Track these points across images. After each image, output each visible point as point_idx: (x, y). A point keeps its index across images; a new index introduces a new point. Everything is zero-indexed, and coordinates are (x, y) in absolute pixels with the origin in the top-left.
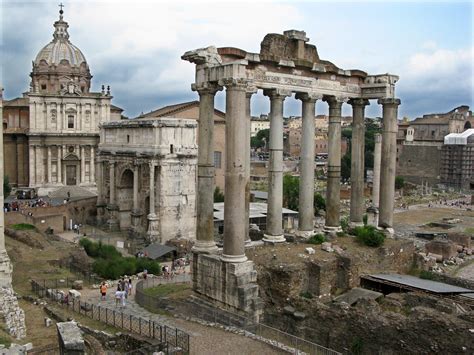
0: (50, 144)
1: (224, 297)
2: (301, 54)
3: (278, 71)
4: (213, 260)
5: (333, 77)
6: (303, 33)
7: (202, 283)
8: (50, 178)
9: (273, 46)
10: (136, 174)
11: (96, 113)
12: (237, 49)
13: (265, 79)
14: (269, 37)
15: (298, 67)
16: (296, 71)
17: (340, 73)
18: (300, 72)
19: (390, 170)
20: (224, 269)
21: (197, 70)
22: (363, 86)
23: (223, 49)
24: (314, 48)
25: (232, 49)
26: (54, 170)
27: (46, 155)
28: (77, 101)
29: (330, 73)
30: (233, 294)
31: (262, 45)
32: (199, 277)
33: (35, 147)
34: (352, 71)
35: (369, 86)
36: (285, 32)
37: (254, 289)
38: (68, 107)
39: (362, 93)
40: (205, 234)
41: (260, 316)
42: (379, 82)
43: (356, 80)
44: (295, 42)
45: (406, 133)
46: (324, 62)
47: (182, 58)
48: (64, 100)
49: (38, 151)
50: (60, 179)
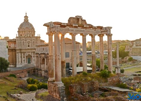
0: (23, 52)
2: (80, 22)
3: (73, 28)
5: (91, 29)
6: (81, 16)
8: (23, 62)
9: (71, 21)
11: (36, 42)
12: (59, 22)
13: (69, 30)
14: (70, 18)
15: (79, 26)
16: (79, 28)
17: (93, 27)
21: (48, 29)
22: (102, 31)
24: (85, 20)
25: (57, 22)
26: (24, 59)
27: (21, 55)
28: (30, 39)
29: (91, 27)
31: (68, 20)
33: (18, 53)
34: (97, 27)
36: (76, 16)
38: (28, 41)
42: (106, 29)
43: (99, 29)
44: (78, 19)
45: (133, 44)
46: (89, 24)
48: (27, 39)
49: (19, 54)
50: (26, 62)
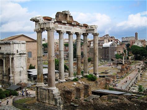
1: (49, 102)
2: (68, 19)
3: (61, 24)
4: (44, 89)
5: (78, 26)
7: (40, 97)
9: (60, 16)
10: (4, 61)
12: (49, 17)
13: (58, 27)
14: (58, 13)
15: (68, 23)
16: (67, 25)
17: (80, 25)
18: (68, 25)
19: (97, 56)
20: (49, 92)
21: (36, 24)
22: (87, 29)
23: (45, 17)
24: (72, 17)
25: (48, 17)
29: (77, 25)
30: (53, 100)
31: (56, 16)
32: (39, 95)
34: (84, 24)
35: (89, 29)
36: (63, 12)
37: (60, 98)
39: (86, 31)
40: (40, 80)
41: (62, 107)
42: (92, 28)
43: (85, 27)
44: (66, 15)
46: (75, 22)
47: (30, 20)
